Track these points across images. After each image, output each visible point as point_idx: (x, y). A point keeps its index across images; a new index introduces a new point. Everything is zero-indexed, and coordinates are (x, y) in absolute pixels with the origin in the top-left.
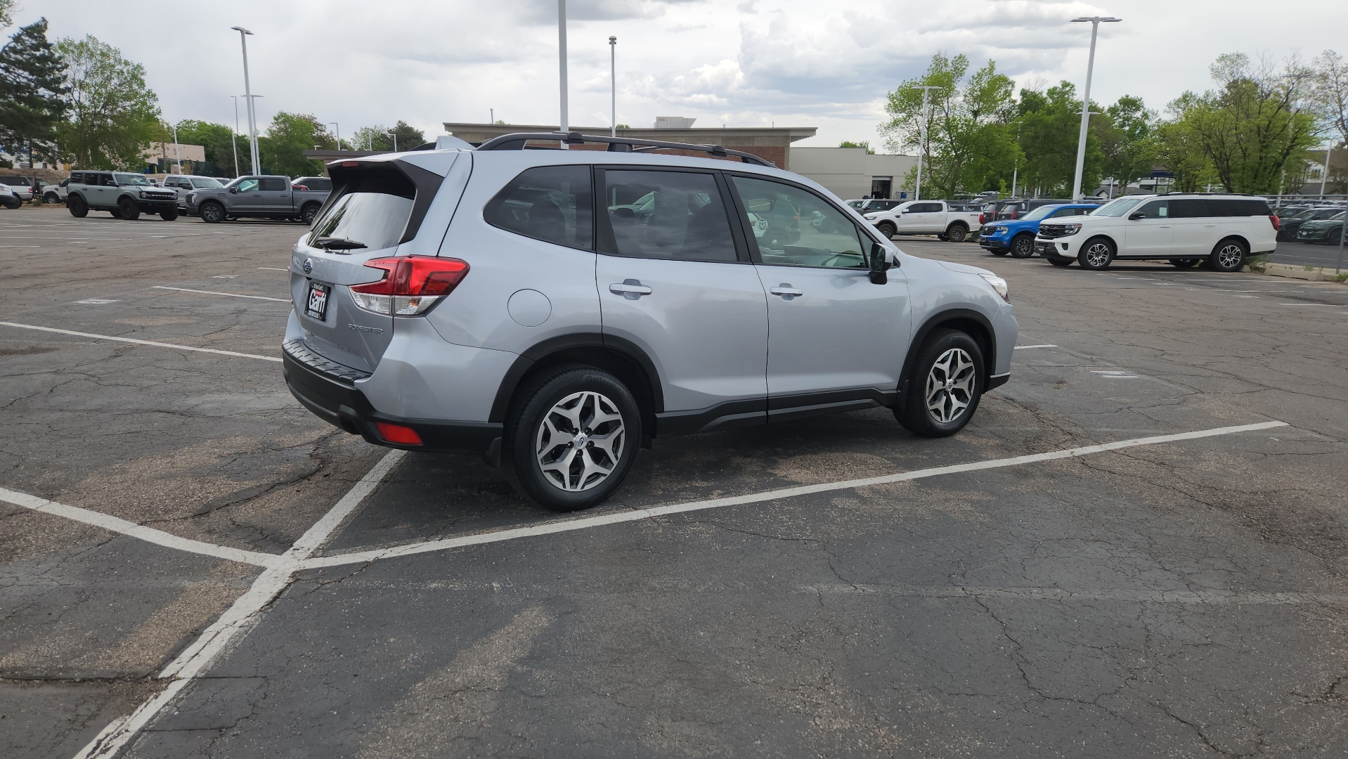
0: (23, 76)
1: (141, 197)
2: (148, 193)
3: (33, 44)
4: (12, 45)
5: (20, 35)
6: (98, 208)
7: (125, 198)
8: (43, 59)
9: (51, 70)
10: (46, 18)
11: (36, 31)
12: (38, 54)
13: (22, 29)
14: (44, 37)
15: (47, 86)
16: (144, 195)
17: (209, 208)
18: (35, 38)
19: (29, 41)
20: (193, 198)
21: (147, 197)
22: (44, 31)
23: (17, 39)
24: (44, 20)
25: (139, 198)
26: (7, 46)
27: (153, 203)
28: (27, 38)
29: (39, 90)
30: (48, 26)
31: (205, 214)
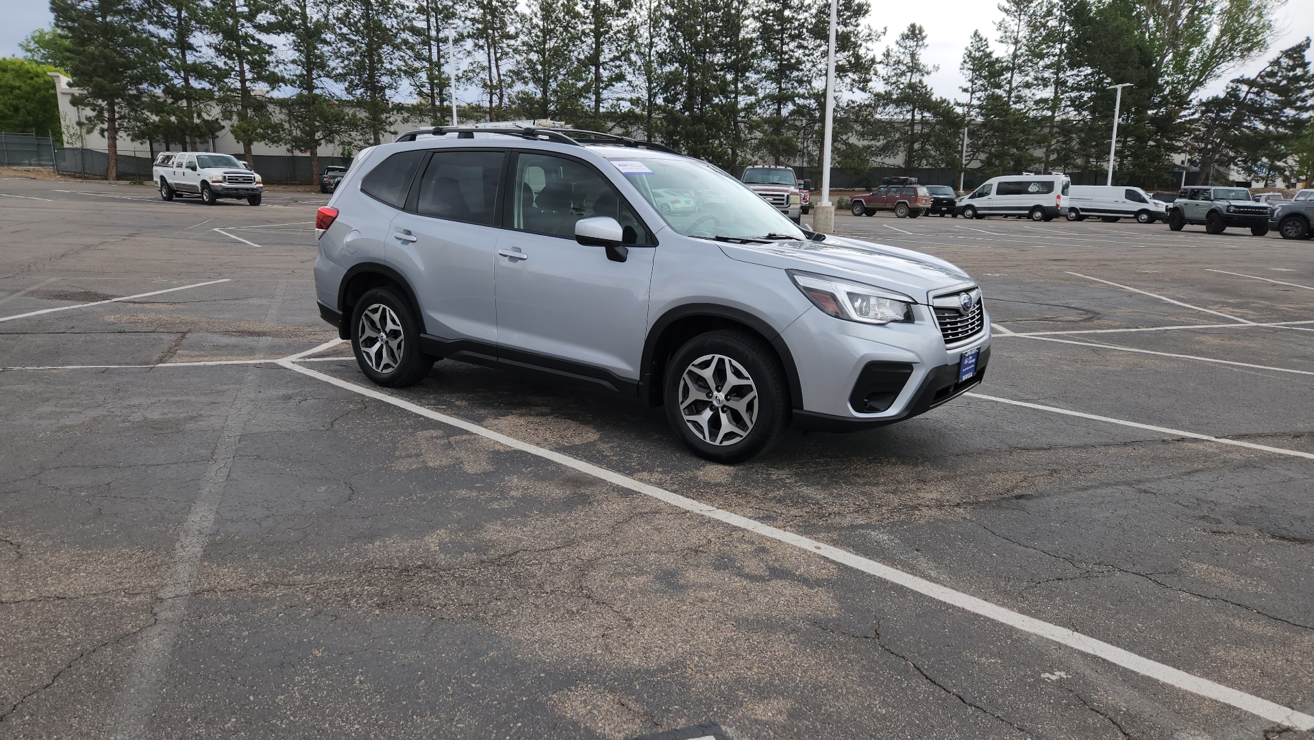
0: (1270, 98)
1: (1228, 211)
2: (1236, 207)
3: (1288, 65)
4: (1269, 69)
5: (1279, 58)
6: (1192, 222)
7: (1213, 212)
8: (1297, 79)
9: (1301, 89)
10: (1311, 38)
11: (1296, 53)
12: (1291, 74)
13: (1282, 52)
14: (1303, 57)
15: (1291, 104)
16: (1232, 209)
17: (1291, 223)
18: (1294, 59)
19: (1285, 62)
20: (1276, 212)
21: (1234, 212)
22: (1304, 51)
23: (1276, 62)
24: (1308, 39)
25: (1225, 212)
26: (1264, 71)
27: (1239, 217)
28: (1286, 60)
29: (1285, 110)
30: (1311, 44)
31: (1285, 229)
